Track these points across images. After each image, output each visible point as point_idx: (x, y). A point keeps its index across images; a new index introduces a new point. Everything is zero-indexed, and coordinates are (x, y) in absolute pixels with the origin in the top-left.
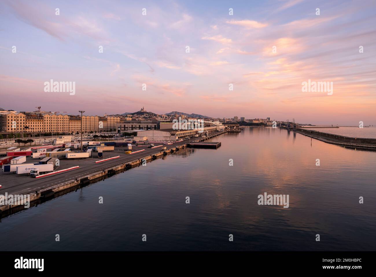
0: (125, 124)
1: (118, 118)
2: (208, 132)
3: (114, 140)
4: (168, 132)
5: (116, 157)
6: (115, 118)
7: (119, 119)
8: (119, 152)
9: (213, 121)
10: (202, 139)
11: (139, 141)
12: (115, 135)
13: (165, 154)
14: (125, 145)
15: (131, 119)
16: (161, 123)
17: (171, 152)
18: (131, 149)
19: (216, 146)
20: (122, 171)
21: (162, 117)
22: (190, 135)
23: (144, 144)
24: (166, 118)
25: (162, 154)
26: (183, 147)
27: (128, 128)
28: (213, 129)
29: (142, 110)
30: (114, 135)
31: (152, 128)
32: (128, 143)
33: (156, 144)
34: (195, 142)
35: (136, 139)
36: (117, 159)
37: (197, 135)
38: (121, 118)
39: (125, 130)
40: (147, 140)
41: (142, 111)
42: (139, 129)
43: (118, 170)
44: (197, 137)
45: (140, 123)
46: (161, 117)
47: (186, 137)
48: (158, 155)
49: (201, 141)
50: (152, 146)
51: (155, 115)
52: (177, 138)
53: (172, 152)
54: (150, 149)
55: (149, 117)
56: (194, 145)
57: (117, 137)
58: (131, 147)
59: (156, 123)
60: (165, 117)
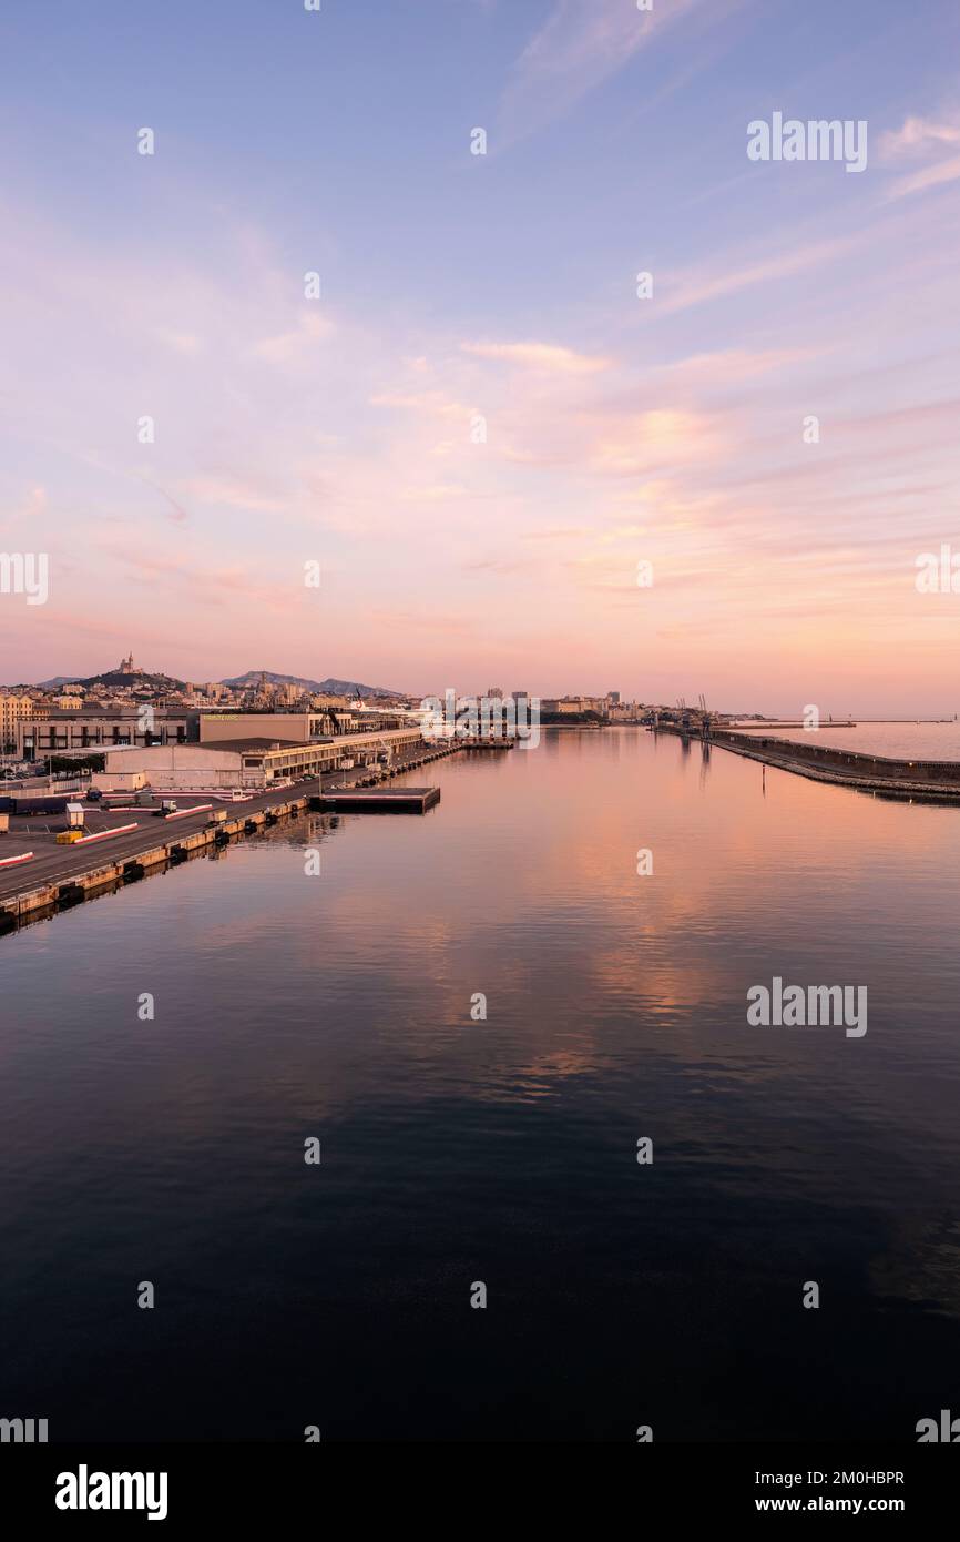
0: (53, 723)
1: (26, 701)
2: (389, 748)
3: (9, 789)
4: (234, 754)
5: (19, 858)
6: (13, 700)
7: (30, 702)
8: (32, 839)
9: (408, 708)
10: (368, 778)
11: (116, 791)
12: (13, 769)
13: (222, 840)
14: (57, 807)
15: (77, 702)
16: (203, 717)
17: (245, 830)
18: (81, 823)
19: (421, 801)
20: (43, 913)
21: (210, 692)
22: (320, 763)
23: (137, 804)
24: (223, 697)
25: (209, 839)
26: (294, 808)
27: (66, 737)
28: (410, 737)
29: (124, 665)
30: (10, 771)
31: (168, 736)
32: (68, 800)
33: (183, 802)
34: (339, 791)
35: (101, 782)
36: (21, 864)
37: (350, 764)
38: (38, 701)
39: (53, 747)
40: (148, 785)
41: (126, 671)
42: (115, 744)
43: (28, 912)
44: (346, 770)
45: (119, 718)
46: (205, 695)
47: (306, 772)
48: (195, 844)
49: (365, 784)
50: (166, 811)
51: (181, 687)
52: (270, 775)
53: (250, 829)
54: (162, 820)
55: (156, 695)
56: (338, 800)
57: (20, 775)
58: (81, 816)
59: (182, 718)
60: (218, 694)
